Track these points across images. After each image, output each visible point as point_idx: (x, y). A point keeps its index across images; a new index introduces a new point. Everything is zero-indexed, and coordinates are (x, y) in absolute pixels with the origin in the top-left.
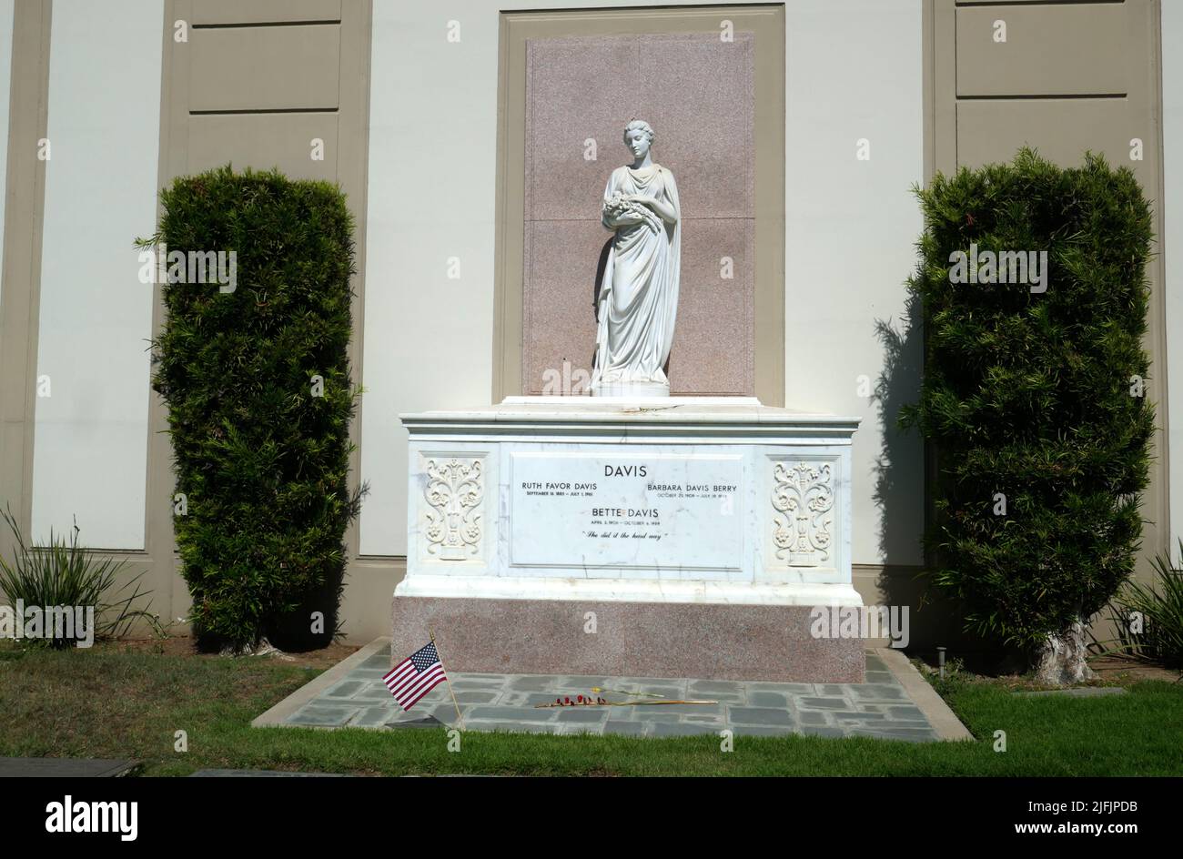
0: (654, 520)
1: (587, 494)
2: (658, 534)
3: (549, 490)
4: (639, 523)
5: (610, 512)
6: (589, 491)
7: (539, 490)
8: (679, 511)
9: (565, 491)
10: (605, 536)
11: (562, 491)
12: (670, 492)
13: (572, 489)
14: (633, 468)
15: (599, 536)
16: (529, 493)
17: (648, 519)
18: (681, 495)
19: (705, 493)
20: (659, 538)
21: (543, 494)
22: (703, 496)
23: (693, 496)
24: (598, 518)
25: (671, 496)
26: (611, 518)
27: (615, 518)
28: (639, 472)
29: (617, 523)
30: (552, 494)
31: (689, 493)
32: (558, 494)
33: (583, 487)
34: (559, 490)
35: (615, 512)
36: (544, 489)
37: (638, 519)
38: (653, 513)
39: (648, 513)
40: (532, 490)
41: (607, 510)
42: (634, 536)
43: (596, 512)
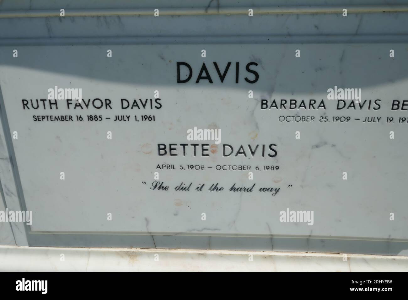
0: (271, 162)
1: (145, 118)
2: (274, 186)
3: (73, 112)
4: (241, 168)
5: (189, 149)
6: (147, 111)
7: (54, 112)
8: (317, 146)
9: (103, 112)
10: (181, 188)
11: (97, 112)
12: (302, 111)
13: (116, 109)
14: (233, 68)
15: (172, 189)
16: (37, 119)
17: (258, 160)
18: (324, 118)
19: (376, 113)
20: (277, 191)
21: (63, 118)
22: (367, 119)
23: (348, 119)
24: (168, 159)
25: (304, 119)
26: (190, 158)
27: (199, 160)
28: (243, 73)
29: (202, 168)
30: (80, 118)
31: (340, 113)
32: (90, 118)
33: (135, 104)
34: (92, 111)
35: (199, 148)
36: (63, 111)
37: (241, 160)
38: (268, 151)
39: (260, 149)
40: (41, 112)
41: (184, 145)
42: (233, 189)
43: (162, 149)
